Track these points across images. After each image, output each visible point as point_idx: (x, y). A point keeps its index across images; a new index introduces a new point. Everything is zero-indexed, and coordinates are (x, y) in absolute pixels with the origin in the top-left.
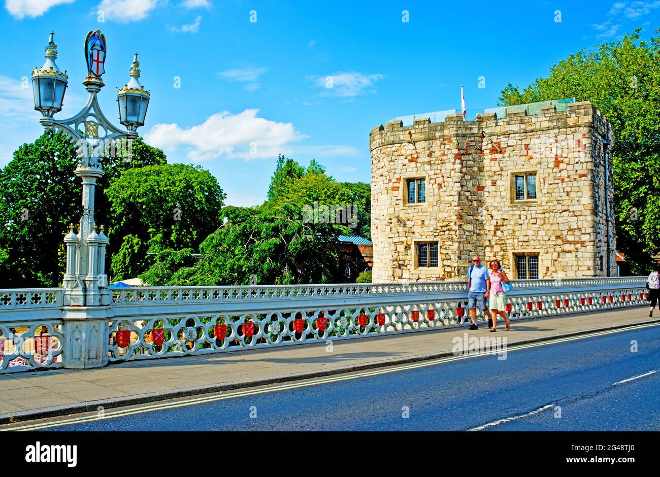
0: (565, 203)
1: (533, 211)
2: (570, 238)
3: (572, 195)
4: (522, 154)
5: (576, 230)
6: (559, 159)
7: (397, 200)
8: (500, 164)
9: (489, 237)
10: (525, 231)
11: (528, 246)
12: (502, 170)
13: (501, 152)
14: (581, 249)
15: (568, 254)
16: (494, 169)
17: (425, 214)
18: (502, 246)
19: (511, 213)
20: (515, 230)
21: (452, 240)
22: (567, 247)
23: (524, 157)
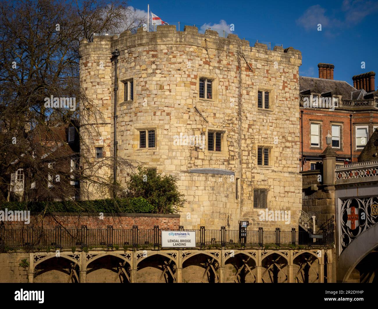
0: (288, 114)
1: (271, 118)
2: (290, 139)
3: (292, 110)
4: (265, 76)
5: (293, 134)
6: (286, 85)
7: (194, 93)
8: (252, 80)
9: (244, 133)
10: (266, 131)
11: (267, 141)
12: (253, 84)
13: (252, 71)
14: (295, 147)
15: (287, 149)
16: (248, 83)
17: (216, 108)
18: (252, 140)
19: (258, 117)
20: (260, 129)
21: (234, 131)
22: (288, 144)
23: (266, 78)
